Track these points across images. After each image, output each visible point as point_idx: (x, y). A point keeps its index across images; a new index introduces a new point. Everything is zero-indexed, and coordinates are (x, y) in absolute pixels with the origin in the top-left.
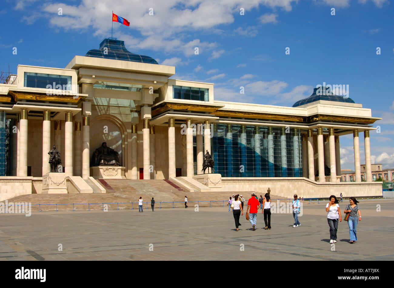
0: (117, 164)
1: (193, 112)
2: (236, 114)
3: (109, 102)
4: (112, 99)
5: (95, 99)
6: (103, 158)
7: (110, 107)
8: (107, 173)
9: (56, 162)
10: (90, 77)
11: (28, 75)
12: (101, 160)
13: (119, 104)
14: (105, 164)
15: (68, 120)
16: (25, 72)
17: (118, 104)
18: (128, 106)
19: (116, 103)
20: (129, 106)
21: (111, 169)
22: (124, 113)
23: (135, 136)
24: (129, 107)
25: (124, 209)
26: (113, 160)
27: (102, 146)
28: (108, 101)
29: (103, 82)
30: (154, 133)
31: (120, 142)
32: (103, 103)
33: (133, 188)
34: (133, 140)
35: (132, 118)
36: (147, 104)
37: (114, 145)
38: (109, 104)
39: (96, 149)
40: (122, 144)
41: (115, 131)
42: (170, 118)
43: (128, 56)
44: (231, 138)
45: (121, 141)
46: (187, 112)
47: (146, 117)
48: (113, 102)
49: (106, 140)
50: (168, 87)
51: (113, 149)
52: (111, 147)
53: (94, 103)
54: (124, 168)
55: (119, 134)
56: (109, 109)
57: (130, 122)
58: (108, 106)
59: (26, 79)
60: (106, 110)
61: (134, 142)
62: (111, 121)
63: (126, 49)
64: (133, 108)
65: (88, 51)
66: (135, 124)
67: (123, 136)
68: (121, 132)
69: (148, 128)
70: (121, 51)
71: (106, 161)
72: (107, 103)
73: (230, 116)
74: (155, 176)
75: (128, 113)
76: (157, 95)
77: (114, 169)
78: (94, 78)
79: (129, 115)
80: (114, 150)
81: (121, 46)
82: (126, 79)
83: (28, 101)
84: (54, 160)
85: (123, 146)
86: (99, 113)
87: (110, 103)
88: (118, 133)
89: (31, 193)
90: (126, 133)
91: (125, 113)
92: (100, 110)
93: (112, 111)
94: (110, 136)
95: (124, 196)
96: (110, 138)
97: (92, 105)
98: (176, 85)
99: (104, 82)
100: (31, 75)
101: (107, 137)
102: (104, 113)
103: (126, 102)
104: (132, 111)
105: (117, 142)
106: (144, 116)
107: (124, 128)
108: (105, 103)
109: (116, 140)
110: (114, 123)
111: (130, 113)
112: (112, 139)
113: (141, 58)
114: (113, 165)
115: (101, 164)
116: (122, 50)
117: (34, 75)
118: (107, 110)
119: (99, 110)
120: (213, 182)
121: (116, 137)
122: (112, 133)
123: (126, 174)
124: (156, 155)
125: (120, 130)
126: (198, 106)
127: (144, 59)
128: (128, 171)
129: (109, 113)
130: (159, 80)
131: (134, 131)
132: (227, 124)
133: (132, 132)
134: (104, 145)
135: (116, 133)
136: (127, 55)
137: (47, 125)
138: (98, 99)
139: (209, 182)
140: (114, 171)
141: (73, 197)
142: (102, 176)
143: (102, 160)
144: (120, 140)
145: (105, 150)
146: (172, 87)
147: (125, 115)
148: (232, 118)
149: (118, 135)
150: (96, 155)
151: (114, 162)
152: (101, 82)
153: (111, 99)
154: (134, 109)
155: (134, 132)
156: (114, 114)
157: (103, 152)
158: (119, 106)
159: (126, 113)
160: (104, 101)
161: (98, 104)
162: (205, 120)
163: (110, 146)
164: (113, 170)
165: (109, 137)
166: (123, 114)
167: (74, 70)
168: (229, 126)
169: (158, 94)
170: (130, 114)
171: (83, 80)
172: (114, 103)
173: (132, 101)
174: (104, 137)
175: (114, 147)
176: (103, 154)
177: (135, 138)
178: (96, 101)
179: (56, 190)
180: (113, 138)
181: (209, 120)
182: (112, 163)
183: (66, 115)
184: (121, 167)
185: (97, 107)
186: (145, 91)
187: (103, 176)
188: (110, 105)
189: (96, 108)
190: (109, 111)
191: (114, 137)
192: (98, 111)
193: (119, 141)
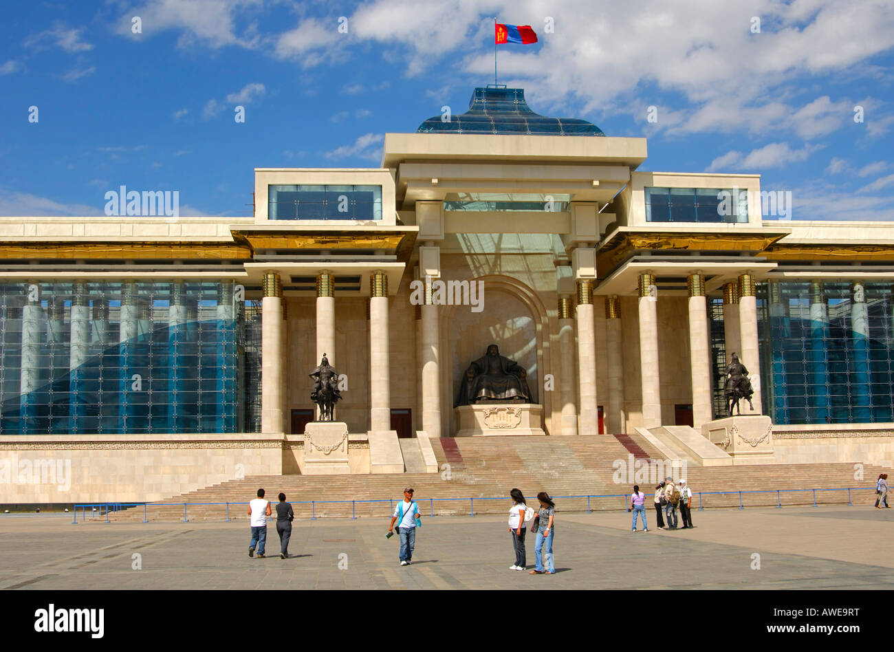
0: (521, 398)
1: (703, 253)
2: (833, 253)
3: (498, 246)
4: (505, 236)
5: (464, 238)
6: (484, 383)
7: (502, 256)
8: (494, 421)
9: (327, 397)
10: (426, 183)
11: (280, 190)
12: (479, 389)
13: (525, 247)
14: (490, 399)
15: (376, 293)
16: (269, 185)
17: (522, 248)
18: (549, 252)
19: (515, 246)
20: (551, 250)
21: (504, 410)
22: (537, 270)
23: (567, 324)
24: (552, 254)
25: (451, 514)
26: (510, 388)
27: (487, 354)
28: (496, 241)
29: (468, 195)
30: (618, 315)
31: (532, 343)
32: (483, 249)
33: (518, 457)
34: (562, 336)
35: (558, 280)
36: (584, 242)
37: (517, 351)
38: (500, 249)
39: (472, 363)
40: (536, 347)
41: (520, 315)
42: (641, 274)
43: (526, 124)
44: (822, 318)
45: (535, 339)
46: (689, 253)
47: (582, 274)
48: (510, 242)
49: (498, 339)
50: (633, 192)
51: (516, 360)
52: (510, 357)
53: (462, 249)
54: (540, 407)
55: (530, 322)
56: (499, 263)
57: (555, 292)
58: (498, 255)
59: (274, 200)
60: (491, 264)
61: (566, 341)
62: (509, 292)
63: (528, 109)
64: (560, 256)
65: (425, 121)
66: (567, 296)
67: (539, 327)
68: (533, 319)
69: (589, 303)
70: (516, 113)
71: (493, 391)
72: (494, 247)
73: (816, 258)
74: (623, 425)
75: (549, 269)
76: (612, 217)
77: (511, 412)
78: (435, 185)
79: (550, 274)
80: (516, 363)
81: (516, 102)
82: (519, 182)
83: (280, 252)
84: (320, 392)
85: (540, 352)
86: (474, 272)
87: (502, 246)
88: (527, 321)
89: (281, 474)
90: (545, 320)
91: (540, 270)
92: (478, 265)
93: (508, 267)
94: (508, 328)
95: (474, 480)
96: (507, 334)
97: (441, 254)
98: (654, 185)
99: (472, 194)
100: (286, 190)
101: (501, 333)
102: (487, 273)
103: (544, 242)
104: (557, 263)
105: (527, 342)
106: (578, 271)
107: (539, 306)
108: (490, 249)
109: (521, 337)
110: (515, 295)
111: (554, 269)
112: (512, 337)
113: (561, 124)
114: (510, 400)
115: (480, 399)
116: (518, 112)
117: (292, 189)
118: (495, 265)
119: (475, 266)
120: (748, 439)
121: (522, 331)
122: (513, 322)
123: (548, 422)
124: (624, 372)
125: (531, 314)
126: (717, 235)
127: (567, 127)
128: (553, 414)
129: (500, 272)
130: (604, 178)
131: (565, 314)
132: (811, 280)
133: (561, 316)
134: (492, 351)
135: (522, 321)
136: (524, 121)
137: (325, 306)
138: (472, 237)
139: (737, 439)
140: (513, 415)
141: (338, 483)
142: (480, 428)
143: (482, 389)
144: (532, 339)
145: (495, 364)
146: (643, 192)
147: (542, 274)
148: (824, 263)
149: (528, 324)
150: (470, 377)
151: (513, 392)
152: (465, 195)
153: (504, 234)
154: (561, 259)
155: (565, 317)
156: (513, 272)
157: (487, 369)
158: (526, 252)
159: (543, 270)
160: (487, 243)
161: (473, 252)
162: (739, 272)
163: (509, 355)
164: (508, 413)
165: (506, 330)
166: (537, 272)
167: (388, 170)
168: (816, 285)
169: (615, 215)
170: (554, 271)
171: (413, 192)
172: (512, 246)
173: (557, 238)
174: (493, 332)
175: (517, 356)
176: (487, 374)
177: (567, 331)
178: (466, 244)
179: (322, 466)
180: (514, 333)
181: (749, 272)
182: (507, 396)
183: (372, 280)
184: (528, 406)
185: (468, 258)
186: (576, 207)
187: (483, 429)
188: (502, 252)
189: (467, 261)
190: (498, 267)
191: (517, 332)
192: (472, 267)
193: (530, 341)
